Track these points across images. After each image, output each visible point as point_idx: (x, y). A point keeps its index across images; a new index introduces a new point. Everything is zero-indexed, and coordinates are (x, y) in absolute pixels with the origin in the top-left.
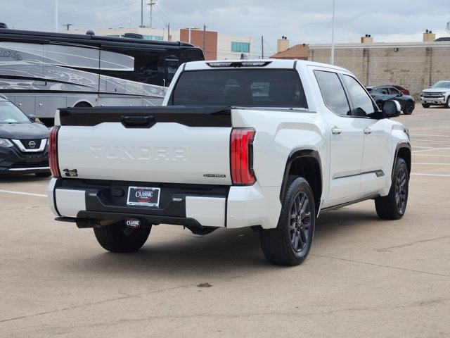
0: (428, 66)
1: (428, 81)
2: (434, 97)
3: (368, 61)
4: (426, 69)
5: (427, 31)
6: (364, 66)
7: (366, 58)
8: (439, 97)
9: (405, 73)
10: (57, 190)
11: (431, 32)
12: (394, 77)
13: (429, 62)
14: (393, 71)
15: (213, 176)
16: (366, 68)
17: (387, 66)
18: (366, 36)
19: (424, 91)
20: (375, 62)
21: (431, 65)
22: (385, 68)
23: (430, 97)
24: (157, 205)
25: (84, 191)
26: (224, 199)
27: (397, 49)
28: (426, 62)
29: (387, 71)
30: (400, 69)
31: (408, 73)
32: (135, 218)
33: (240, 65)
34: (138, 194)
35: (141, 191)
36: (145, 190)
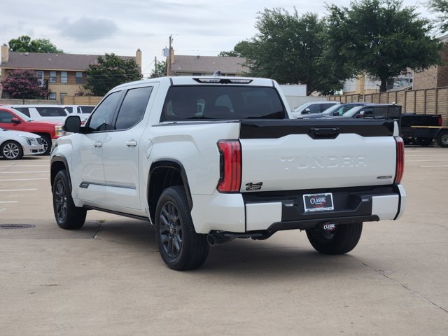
10: (247, 205)
15: (384, 177)
24: (333, 208)
25: (281, 203)
26: (398, 196)
33: (228, 81)
34: (313, 201)
35: (315, 197)
36: (318, 196)
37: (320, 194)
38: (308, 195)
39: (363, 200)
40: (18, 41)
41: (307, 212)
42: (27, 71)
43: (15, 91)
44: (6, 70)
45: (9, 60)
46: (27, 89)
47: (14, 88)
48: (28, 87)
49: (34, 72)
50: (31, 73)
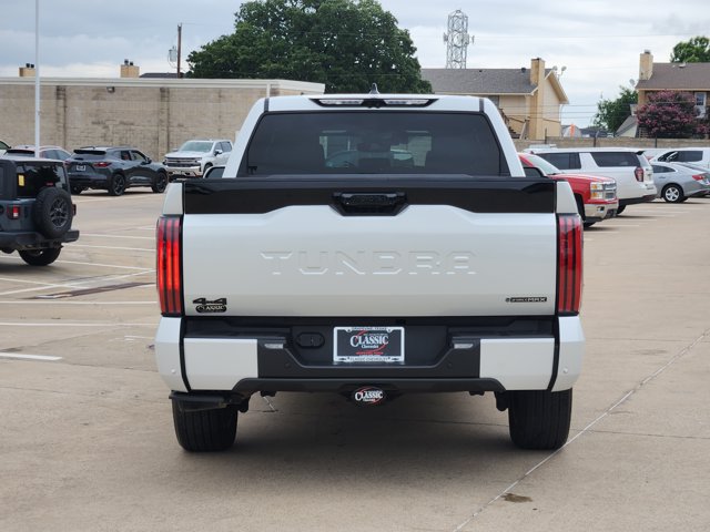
0: (164, 117)
1: (166, 141)
2: (184, 166)
3: (65, 107)
4: (161, 121)
5: (126, 62)
6: (58, 114)
7: (61, 102)
8: (192, 165)
9: (128, 127)
10: (186, 340)
11: (132, 64)
12: (110, 133)
13: (165, 111)
14: (107, 123)
15: (525, 300)
16: (61, 117)
17: (96, 116)
18: (28, 65)
19: (167, 155)
20: (77, 108)
21: (169, 114)
22: (94, 119)
23: (179, 166)
24: (401, 358)
25: (255, 341)
26: (552, 339)
27: (113, 88)
28: (160, 111)
29: (98, 123)
30: (119, 120)
31: (133, 127)
32: (374, 387)
33: (381, 103)
34: (356, 341)
35: (362, 334)
36: (370, 332)
37: (374, 329)
38: (347, 329)
39: (457, 346)
40: (689, 45)
41: (341, 364)
42: (677, 94)
43: (656, 126)
44: (646, 92)
45: (652, 77)
46: (675, 123)
47: (654, 122)
48: (677, 119)
49: (688, 94)
50: (684, 95)
